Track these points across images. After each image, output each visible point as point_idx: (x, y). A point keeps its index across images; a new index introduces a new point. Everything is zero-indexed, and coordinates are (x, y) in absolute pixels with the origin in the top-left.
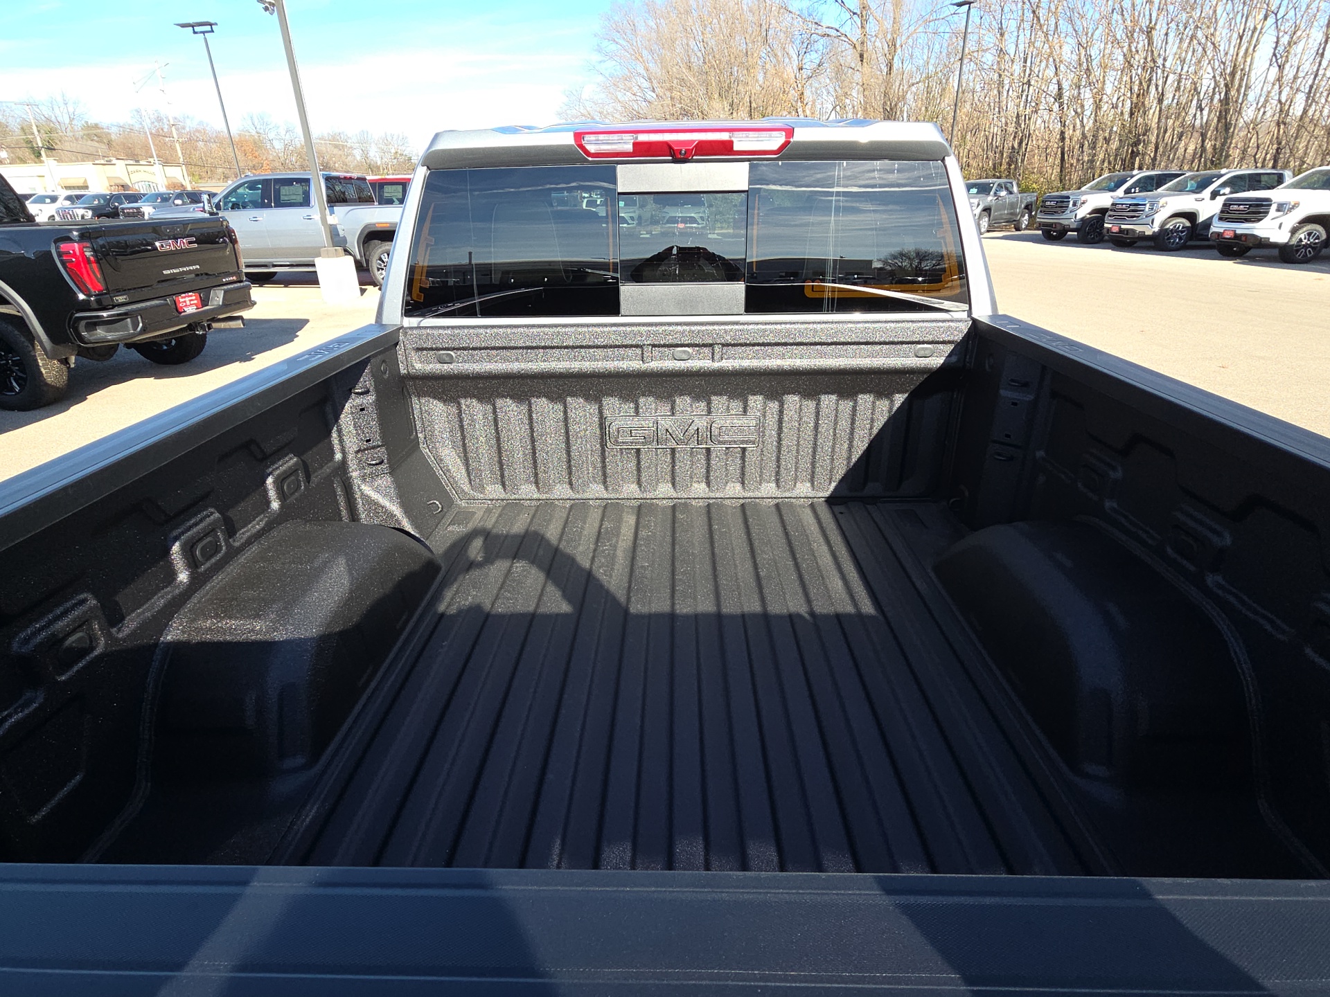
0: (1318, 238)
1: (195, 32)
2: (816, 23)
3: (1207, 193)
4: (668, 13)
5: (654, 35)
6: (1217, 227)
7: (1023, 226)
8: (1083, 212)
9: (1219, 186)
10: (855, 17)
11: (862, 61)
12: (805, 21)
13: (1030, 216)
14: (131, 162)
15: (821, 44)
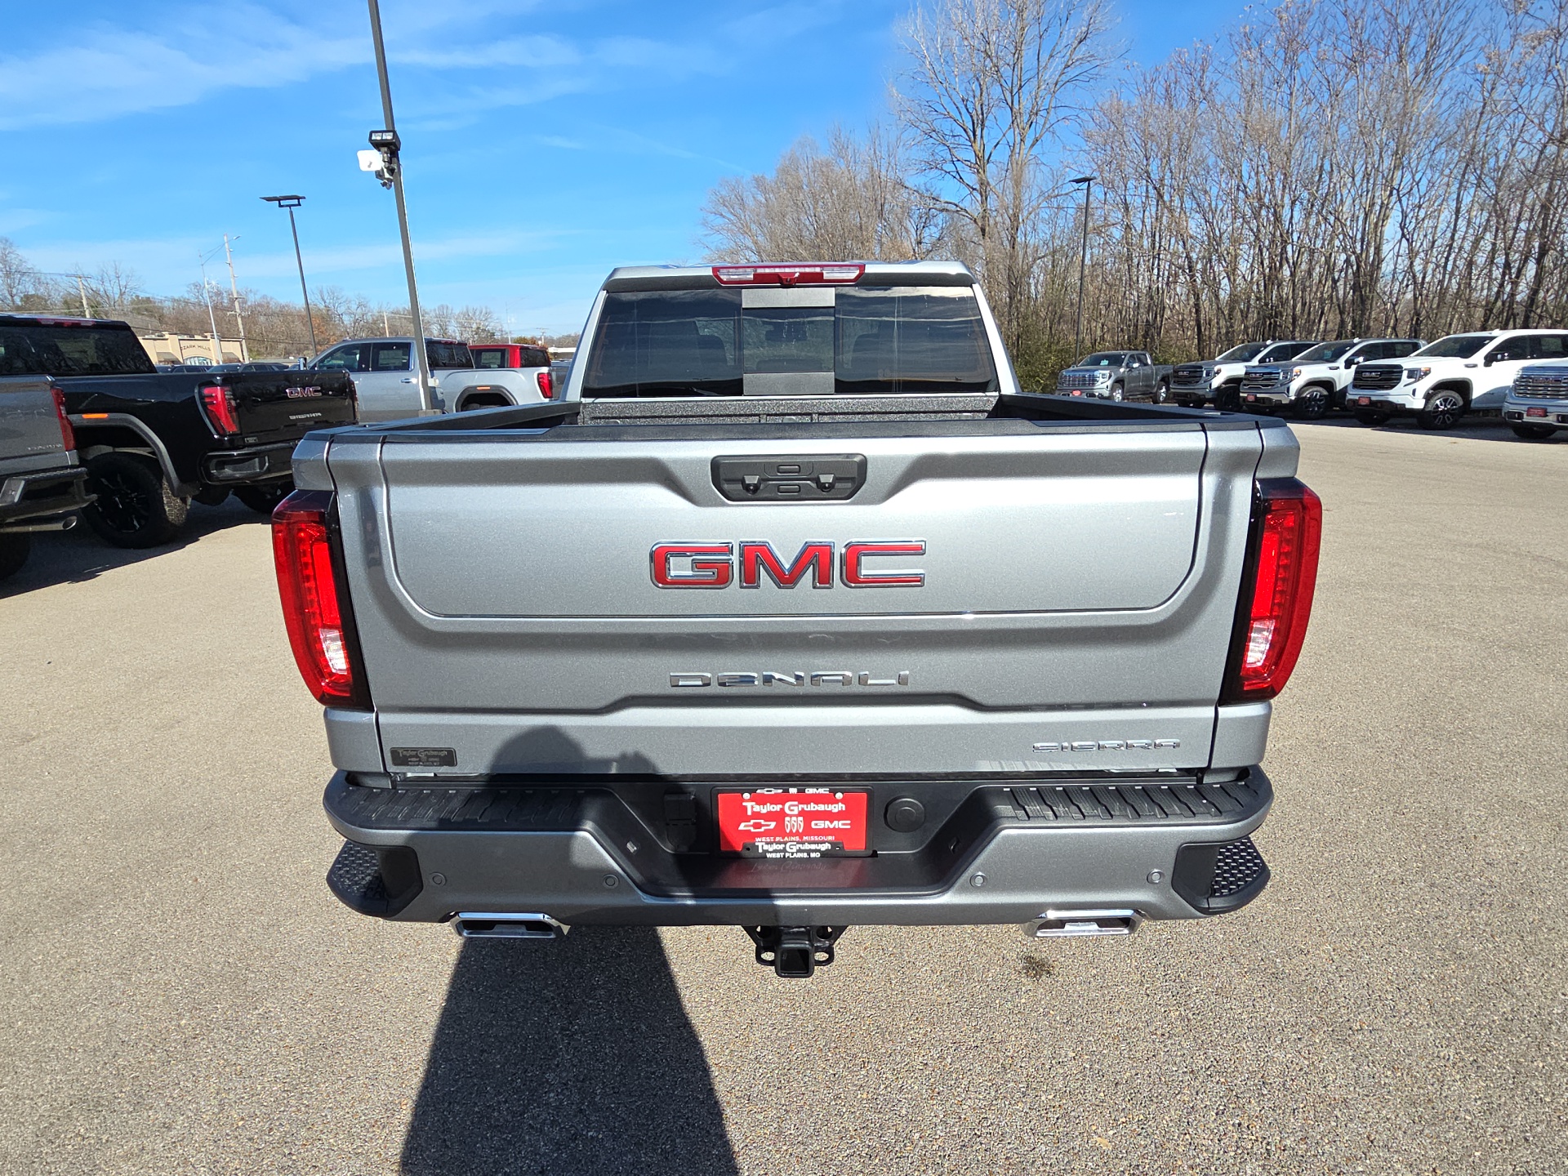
0: (1455, 404)
1: (280, 206)
2: (933, 199)
3: (1341, 362)
4: (779, 188)
5: (763, 210)
6: (1353, 395)
7: (1161, 399)
8: (1216, 382)
9: (1353, 355)
10: (975, 193)
11: (984, 235)
12: (922, 196)
13: (1168, 389)
14: (185, 337)
15: (940, 219)
